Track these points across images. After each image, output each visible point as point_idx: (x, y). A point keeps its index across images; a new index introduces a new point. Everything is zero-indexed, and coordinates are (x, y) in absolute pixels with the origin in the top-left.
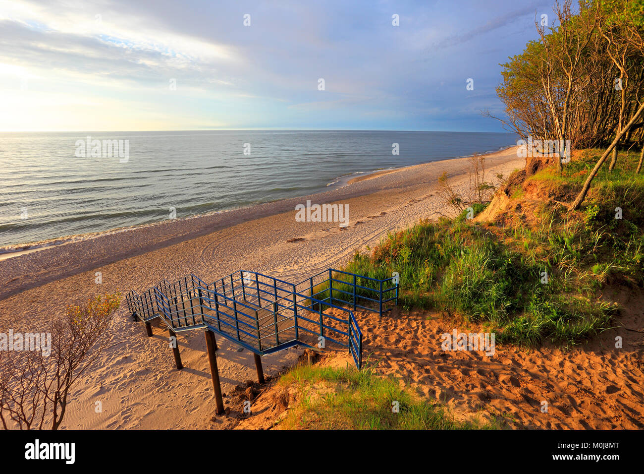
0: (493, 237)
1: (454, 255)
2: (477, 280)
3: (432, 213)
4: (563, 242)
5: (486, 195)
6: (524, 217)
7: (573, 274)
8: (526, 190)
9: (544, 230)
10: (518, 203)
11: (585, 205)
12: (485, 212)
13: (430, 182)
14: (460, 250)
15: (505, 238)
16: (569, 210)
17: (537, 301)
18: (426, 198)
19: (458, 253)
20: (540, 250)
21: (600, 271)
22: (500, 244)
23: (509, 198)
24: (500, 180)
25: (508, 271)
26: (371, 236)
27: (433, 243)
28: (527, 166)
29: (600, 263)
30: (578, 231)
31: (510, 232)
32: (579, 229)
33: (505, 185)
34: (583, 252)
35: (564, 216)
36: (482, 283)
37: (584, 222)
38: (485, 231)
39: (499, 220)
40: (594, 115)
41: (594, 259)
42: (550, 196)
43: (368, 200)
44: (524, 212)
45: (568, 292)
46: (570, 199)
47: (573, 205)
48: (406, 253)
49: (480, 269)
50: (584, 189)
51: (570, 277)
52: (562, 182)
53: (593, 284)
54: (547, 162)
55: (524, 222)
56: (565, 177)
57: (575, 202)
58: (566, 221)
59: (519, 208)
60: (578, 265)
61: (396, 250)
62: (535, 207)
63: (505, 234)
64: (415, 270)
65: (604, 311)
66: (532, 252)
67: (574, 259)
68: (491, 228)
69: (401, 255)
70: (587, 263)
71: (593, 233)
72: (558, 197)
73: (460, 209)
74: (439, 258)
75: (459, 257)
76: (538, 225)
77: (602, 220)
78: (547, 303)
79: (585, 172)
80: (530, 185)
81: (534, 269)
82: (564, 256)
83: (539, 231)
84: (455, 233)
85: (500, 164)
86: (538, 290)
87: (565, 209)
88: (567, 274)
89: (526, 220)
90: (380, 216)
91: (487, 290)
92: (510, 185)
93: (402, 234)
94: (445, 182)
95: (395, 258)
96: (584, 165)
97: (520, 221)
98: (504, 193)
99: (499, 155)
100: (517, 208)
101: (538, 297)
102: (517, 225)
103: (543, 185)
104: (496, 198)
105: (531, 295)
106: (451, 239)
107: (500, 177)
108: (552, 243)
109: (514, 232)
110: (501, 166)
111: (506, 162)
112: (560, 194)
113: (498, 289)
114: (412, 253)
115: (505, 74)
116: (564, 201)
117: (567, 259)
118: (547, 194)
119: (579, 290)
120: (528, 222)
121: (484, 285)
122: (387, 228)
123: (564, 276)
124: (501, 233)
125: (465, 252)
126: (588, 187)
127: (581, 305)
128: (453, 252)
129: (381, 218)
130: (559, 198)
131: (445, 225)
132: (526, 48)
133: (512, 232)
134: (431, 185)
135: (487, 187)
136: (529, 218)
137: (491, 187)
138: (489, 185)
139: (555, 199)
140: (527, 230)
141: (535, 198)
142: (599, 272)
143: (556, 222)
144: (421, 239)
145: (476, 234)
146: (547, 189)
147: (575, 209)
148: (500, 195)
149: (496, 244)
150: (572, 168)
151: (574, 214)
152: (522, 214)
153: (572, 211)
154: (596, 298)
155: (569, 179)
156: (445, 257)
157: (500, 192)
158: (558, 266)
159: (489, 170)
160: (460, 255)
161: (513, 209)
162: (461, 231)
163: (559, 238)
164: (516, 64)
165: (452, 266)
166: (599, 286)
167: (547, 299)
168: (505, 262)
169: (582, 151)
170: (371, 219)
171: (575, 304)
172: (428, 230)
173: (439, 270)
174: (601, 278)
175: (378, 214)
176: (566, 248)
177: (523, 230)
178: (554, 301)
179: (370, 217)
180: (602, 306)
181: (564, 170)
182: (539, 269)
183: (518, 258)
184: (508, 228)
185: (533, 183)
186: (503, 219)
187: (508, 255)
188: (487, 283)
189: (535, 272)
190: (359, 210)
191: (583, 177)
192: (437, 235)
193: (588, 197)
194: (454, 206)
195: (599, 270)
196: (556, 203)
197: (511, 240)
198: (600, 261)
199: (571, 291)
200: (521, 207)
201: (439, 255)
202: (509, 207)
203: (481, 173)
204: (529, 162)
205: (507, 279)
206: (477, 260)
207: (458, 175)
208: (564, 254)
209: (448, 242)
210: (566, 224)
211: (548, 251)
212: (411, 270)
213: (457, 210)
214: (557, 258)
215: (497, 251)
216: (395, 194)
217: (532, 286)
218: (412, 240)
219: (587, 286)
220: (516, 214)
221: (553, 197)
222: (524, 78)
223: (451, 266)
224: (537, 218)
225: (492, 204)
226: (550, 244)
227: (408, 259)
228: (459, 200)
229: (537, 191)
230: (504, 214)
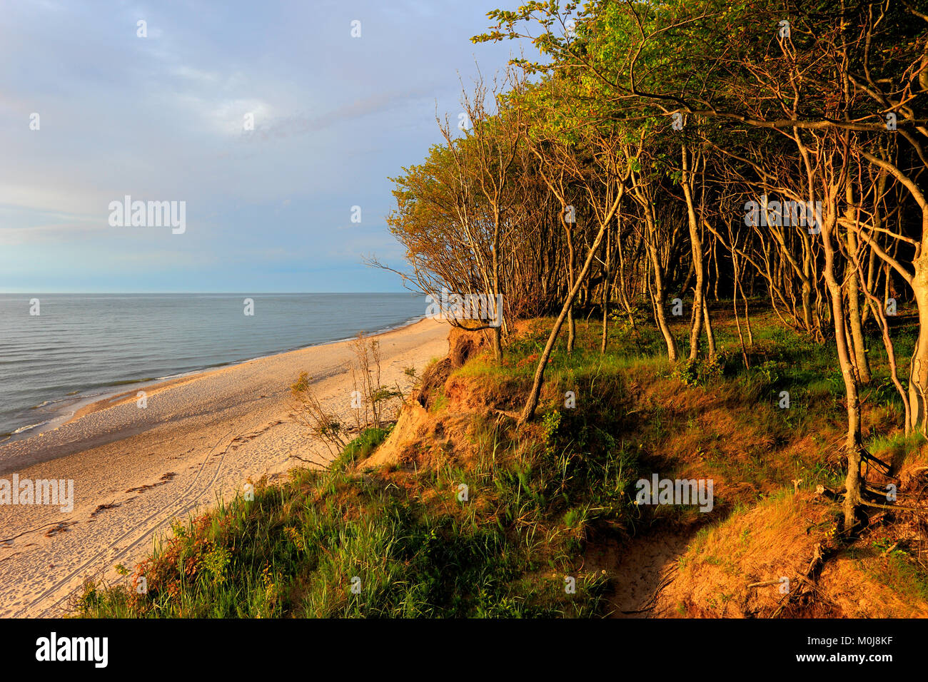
0: (399, 494)
1: (326, 545)
2: (375, 588)
3: (282, 459)
4: (517, 480)
5: (387, 410)
6: (450, 446)
7: (539, 536)
8: (450, 396)
9: (484, 465)
10: (437, 422)
11: (541, 412)
12: (387, 443)
13: (274, 394)
14: (338, 531)
15: (422, 490)
16: (519, 423)
17: (487, 602)
18: (267, 429)
19: (334, 538)
20: (482, 502)
21: (575, 521)
22: (413, 504)
23: (427, 412)
24: (410, 378)
25: (431, 556)
26: (138, 534)
27: (279, 527)
28: (452, 352)
29: (574, 506)
30: (536, 457)
31: (429, 477)
32: (537, 453)
33: (419, 388)
34: (548, 493)
35: (513, 436)
36: (387, 591)
37: (544, 441)
38: (384, 482)
39: (408, 458)
40: (539, 266)
41: (565, 502)
42: (487, 403)
43: (128, 450)
44: (448, 436)
45: (536, 571)
46: (519, 405)
47: (523, 414)
48: (217, 562)
49: (379, 563)
50: (535, 386)
51: (535, 543)
52: (504, 378)
53: (569, 547)
54: (482, 344)
55: (451, 455)
56: (507, 367)
57: (525, 409)
58: (517, 443)
59: (440, 430)
60: (544, 518)
61: (193, 559)
62: (466, 425)
63: (420, 483)
64: (243, 597)
65: (589, 590)
66: (469, 508)
67: (537, 509)
68: (394, 475)
69: (205, 570)
70: (554, 512)
71: (557, 457)
72: (501, 403)
73: (339, 442)
74: (294, 557)
75: (336, 546)
76: (475, 458)
77: (566, 434)
78: (505, 601)
79: (535, 357)
80: (454, 386)
81: (476, 540)
82: (520, 506)
83: (477, 468)
84: (324, 497)
85: (410, 349)
86: (488, 580)
87: (512, 423)
88: (530, 537)
89: (454, 451)
90: (160, 484)
91: (397, 605)
92: (427, 388)
93: (207, 520)
94: (304, 394)
95: (192, 580)
96: (534, 345)
97: (444, 454)
98: (418, 403)
99: (405, 333)
100: (437, 431)
101: (489, 595)
102: (438, 462)
103: (475, 385)
104: (404, 414)
105: (476, 592)
106: (318, 513)
107: (410, 372)
108: (499, 486)
109: (436, 477)
110: (411, 352)
111: (419, 345)
112: (503, 397)
113: (417, 596)
114: (232, 560)
115: (399, 195)
116: (511, 409)
117: (525, 510)
118: (483, 400)
119: (550, 562)
120: (457, 454)
121: (390, 594)
122: (179, 507)
123: (525, 543)
124: (413, 483)
125: (349, 534)
126: (541, 381)
127: (557, 589)
128: (323, 539)
129: (163, 487)
130: (502, 405)
131: (305, 483)
132: (429, 156)
133: (432, 478)
134: (277, 401)
135: (388, 395)
136: (458, 447)
137: (395, 394)
138: (391, 391)
139: (496, 407)
140: (457, 469)
141: (465, 408)
142: (574, 523)
143: (501, 448)
144: (254, 522)
145: (367, 492)
146: (483, 391)
147: (527, 421)
148: (411, 407)
149: (406, 505)
150: (516, 352)
151: (527, 429)
152: (446, 441)
153: (524, 425)
154: (576, 570)
155: (514, 371)
156: (308, 553)
157: (411, 403)
158: (514, 526)
159: (391, 361)
160: (338, 542)
161: (430, 434)
162: (337, 490)
163: (510, 476)
164: (415, 180)
165: (324, 570)
166: (578, 547)
167: (504, 592)
168: (424, 539)
169: (529, 322)
170: (136, 493)
171: (548, 589)
172: (268, 501)
173: (297, 583)
174: (578, 532)
175: (156, 479)
176: (523, 491)
177: (450, 471)
178: (516, 594)
179: (134, 489)
180: (587, 581)
181: (506, 356)
182: (485, 538)
183: (448, 525)
184: (424, 471)
185: (459, 382)
186: (415, 455)
187: (430, 524)
188: (397, 590)
189: (479, 545)
190: (104, 478)
191: (533, 366)
192: (287, 507)
193: (544, 399)
194: (325, 439)
195: (573, 519)
196: (498, 413)
197: (431, 493)
198: (574, 502)
199: (539, 566)
200: (443, 429)
201: (296, 551)
202: (423, 432)
203: (374, 368)
204: (454, 343)
205: (432, 572)
206: (372, 546)
207: (331, 375)
208: (520, 502)
209: (313, 520)
210: (517, 448)
211: (496, 504)
212: (232, 600)
213: (333, 447)
214: (511, 512)
215: (409, 520)
216: (196, 428)
217: (477, 574)
218: (231, 528)
219: (561, 553)
220: (436, 442)
221: (492, 404)
222: (430, 204)
223: (321, 569)
224: (472, 444)
225: (398, 426)
226: (496, 489)
227: (223, 574)
228: (336, 427)
229: (466, 395)
230: (417, 445)
